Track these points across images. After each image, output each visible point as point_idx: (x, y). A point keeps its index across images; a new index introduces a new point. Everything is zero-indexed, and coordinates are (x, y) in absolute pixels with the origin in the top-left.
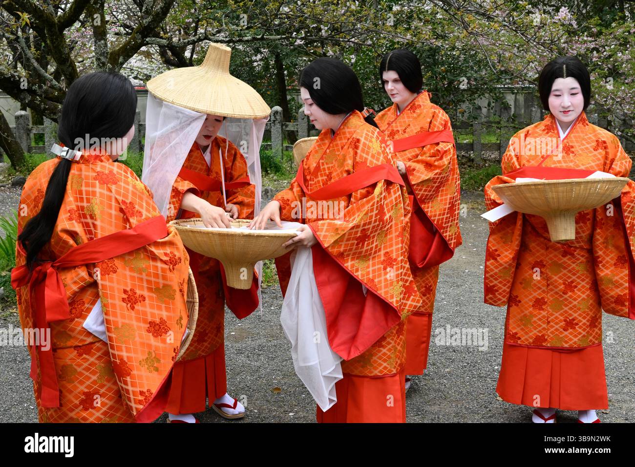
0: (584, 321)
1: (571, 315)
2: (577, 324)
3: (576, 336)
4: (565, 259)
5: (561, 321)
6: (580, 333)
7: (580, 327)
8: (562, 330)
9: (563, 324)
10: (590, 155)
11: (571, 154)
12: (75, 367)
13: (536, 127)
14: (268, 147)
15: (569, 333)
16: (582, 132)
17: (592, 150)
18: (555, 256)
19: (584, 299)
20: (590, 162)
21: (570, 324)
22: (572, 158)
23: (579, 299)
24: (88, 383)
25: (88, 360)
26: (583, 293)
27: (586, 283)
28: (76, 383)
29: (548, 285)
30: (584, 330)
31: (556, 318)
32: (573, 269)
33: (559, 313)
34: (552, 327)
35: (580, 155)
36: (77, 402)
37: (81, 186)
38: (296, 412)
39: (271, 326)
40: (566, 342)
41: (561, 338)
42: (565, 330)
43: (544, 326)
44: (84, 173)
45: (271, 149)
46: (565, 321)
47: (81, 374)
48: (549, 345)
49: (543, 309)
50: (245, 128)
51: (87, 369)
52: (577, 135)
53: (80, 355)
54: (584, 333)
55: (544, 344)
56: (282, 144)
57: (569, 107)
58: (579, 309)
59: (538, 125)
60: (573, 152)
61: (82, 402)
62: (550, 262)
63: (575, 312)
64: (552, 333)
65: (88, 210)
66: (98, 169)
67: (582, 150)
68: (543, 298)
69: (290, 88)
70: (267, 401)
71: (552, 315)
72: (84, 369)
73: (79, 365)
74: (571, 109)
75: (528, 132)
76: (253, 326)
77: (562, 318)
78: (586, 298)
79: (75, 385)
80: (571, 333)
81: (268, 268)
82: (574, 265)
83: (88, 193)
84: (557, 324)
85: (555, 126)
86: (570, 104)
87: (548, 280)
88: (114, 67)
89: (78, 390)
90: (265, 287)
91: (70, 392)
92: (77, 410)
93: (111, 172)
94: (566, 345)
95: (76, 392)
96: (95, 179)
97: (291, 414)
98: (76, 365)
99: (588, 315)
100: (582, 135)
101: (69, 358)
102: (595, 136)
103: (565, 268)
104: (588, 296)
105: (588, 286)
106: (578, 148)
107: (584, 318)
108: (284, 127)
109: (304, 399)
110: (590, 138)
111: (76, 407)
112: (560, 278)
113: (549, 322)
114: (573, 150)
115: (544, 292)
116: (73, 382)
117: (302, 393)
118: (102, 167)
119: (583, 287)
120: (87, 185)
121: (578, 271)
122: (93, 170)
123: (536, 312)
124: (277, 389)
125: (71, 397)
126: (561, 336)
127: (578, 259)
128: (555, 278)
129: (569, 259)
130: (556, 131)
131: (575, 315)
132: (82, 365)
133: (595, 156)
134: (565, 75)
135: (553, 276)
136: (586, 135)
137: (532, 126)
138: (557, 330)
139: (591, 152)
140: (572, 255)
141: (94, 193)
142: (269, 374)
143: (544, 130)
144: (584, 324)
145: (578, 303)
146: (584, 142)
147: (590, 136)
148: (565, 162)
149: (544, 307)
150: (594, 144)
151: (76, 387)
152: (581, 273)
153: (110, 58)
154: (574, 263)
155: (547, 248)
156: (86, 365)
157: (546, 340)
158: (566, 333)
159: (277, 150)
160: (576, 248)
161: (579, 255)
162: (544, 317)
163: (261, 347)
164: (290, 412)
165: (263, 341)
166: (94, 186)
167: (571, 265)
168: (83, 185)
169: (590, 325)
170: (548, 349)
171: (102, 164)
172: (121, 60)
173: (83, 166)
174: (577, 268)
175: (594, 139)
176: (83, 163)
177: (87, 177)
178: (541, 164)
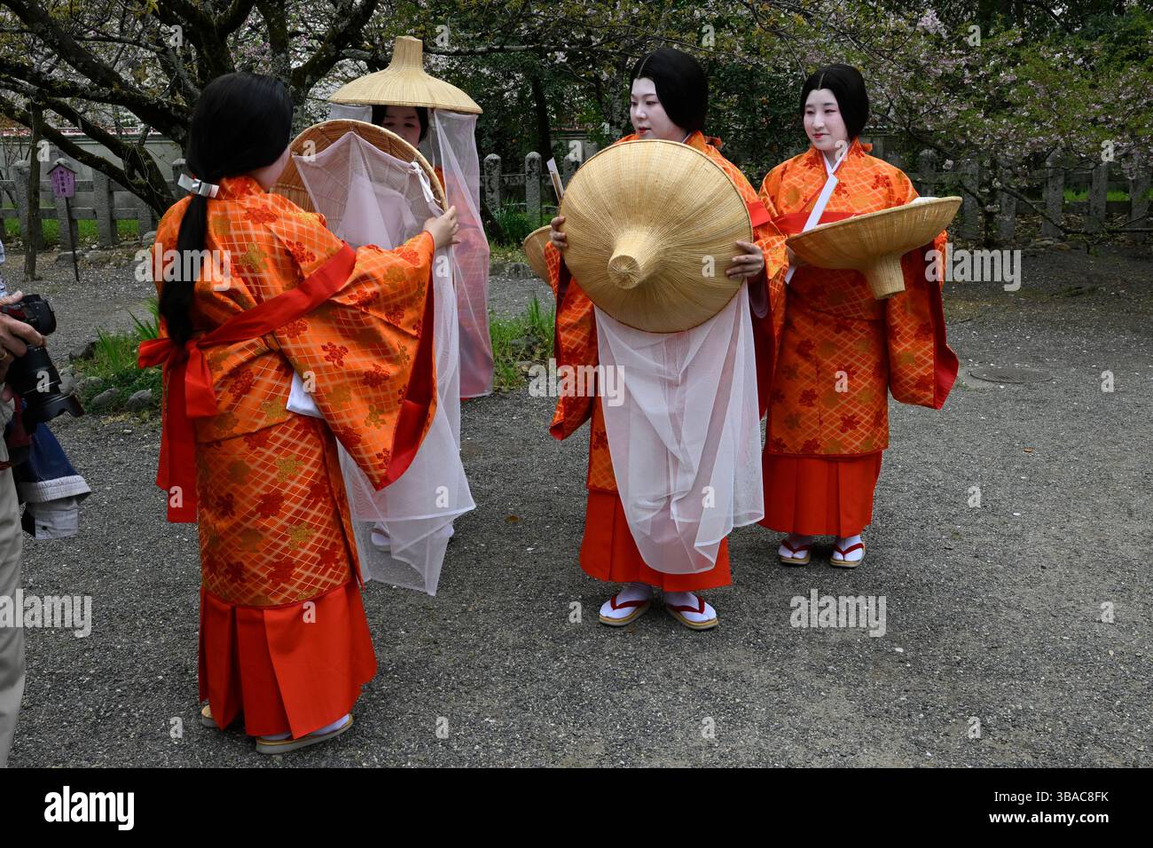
0: (867, 418)
1: (850, 411)
2: (858, 422)
3: (857, 439)
4: (839, 336)
5: (837, 420)
6: (863, 435)
7: (862, 427)
8: (839, 431)
9: (840, 423)
10: (868, 195)
11: (843, 194)
12: (248, 464)
13: (795, 160)
14: (521, 209)
15: (849, 435)
16: (857, 165)
17: (870, 188)
18: (826, 333)
19: (866, 389)
20: (869, 204)
21: (849, 423)
22: (844, 200)
23: (860, 389)
24: (266, 483)
25: (263, 453)
26: (865, 380)
27: (868, 367)
28: (250, 484)
29: (819, 372)
30: (867, 430)
31: (831, 415)
32: (851, 348)
33: (834, 409)
34: (826, 428)
35: (855, 195)
36: (253, 508)
37: (229, 229)
38: (537, 547)
39: (511, 441)
40: (846, 448)
41: (839, 442)
42: (843, 431)
43: (816, 427)
44: (230, 212)
45: (526, 211)
46: (843, 419)
47: (255, 472)
48: (823, 453)
49: (813, 405)
50: (489, 183)
51: (263, 466)
52: (850, 169)
53: (253, 448)
54: (867, 434)
55: (816, 452)
56: (541, 205)
57: (821, 128)
58: (860, 402)
59: (798, 158)
60: (845, 192)
61: (260, 508)
62: (819, 341)
63: (855, 406)
64: (826, 436)
65: (244, 261)
66: (247, 204)
67: (857, 188)
68: (812, 390)
69: (556, 129)
70: (500, 533)
71: (825, 412)
72: (259, 466)
73: (253, 461)
74: (825, 131)
75: (785, 168)
76: (486, 440)
77: (838, 416)
78: (868, 386)
79: (249, 488)
80: (850, 436)
81: (511, 366)
82: (851, 344)
83: (239, 238)
84: (832, 423)
85: (820, 159)
86: (822, 124)
87: (818, 366)
88: (298, 89)
89: (254, 494)
90: (506, 390)
91: (243, 496)
92: (254, 519)
93: (265, 206)
94: (845, 452)
95: (251, 496)
96: (246, 218)
97: (529, 549)
98: (248, 461)
99: (871, 409)
100: (855, 169)
101: (238, 452)
102: (874, 170)
103: (840, 348)
104: (871, 384)
105: (870, 371)
106: (852, 187)
107: (867, 414)
108: (544, 181)
109: (548, 531)
110: (866, 173)
111: (252, 514)
112: (834, 361)
113: (821, 422)
114: (845, 188)
115: (813, 381)
116: (246, 483)
117: (547, 524)
118: (253, 201)
119: (864, 372)
120: (237, 227)
121: (856, 352)
122: (242, 207)
123: (804, 409)
124: (513, 518)
125: (243, 502)
126: (839, 439)
127: (856, 335)
128: (828, 362)
129: (845, 336)
130: (821, 166)
131: (856, 410)
132: (256, 460)
133: (874, 195)
134: (820, 85)
135: (824, 360)
136: (862, 169)
137: (791, 160)
138: (832, 432)
139: (868, 191)
140: (849, 330)
141: (248, 238)
142: (503, 500)
143: (806, 165)
144: (868, 422)
145: (858, 394)
146: (859, 178)
147: (867, 170)
148: (835, 205)
149: (814, 402)
150: (873, 181)
151: (251, 490)
152: (860, 353)
153: (293, 79)
154: (851, 341)
155: (815, 324)
156: (261, 460)
157: (819, 446)
158: (844, 435)
159: (534, 213)
160: (853, 319)
161: (857, 329)
162: (815, 415)
163: (495, 467)
164: (529, 546)
165: (499, 458)
166: (245, 228)
167: (847, 344)
168: (232, 228)
169: (874, 424)
170: (821, 458)
171: (252, 197)
172: (308, 80)
173: (228, 204)
174: (855, 348)
175: (873, 174)
176: (226, 199)
177: (235, 217)
178: (803, 208)
